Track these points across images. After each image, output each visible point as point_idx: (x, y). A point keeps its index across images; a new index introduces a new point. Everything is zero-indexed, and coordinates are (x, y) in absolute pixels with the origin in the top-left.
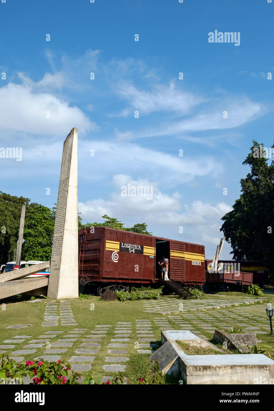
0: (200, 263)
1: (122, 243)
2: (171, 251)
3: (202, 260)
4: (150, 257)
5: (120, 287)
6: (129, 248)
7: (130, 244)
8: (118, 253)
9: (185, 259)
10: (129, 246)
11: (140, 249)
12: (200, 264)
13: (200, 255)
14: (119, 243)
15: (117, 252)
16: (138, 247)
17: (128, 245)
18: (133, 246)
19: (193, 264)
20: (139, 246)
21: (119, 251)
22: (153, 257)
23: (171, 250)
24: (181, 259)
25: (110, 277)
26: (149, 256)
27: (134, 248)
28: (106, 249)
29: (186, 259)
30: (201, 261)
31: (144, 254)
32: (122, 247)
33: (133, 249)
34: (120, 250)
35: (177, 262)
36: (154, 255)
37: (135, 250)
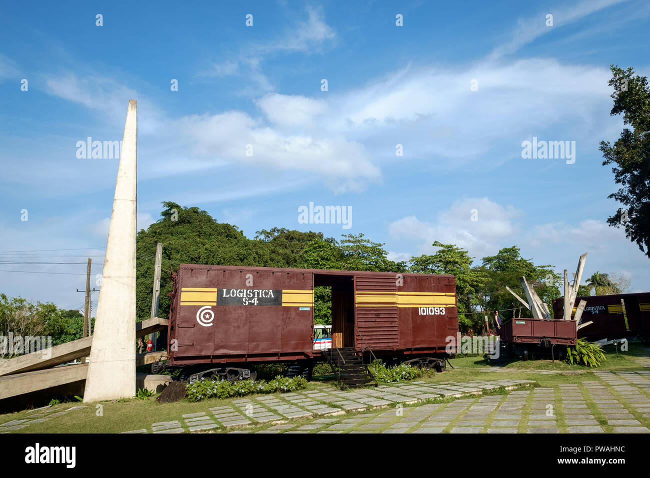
0: (441, 311)
1: (225, 290)
2: (357, 294)
3: (446, 304)
4: (300, 309)
5: (231, 372)
6: (243, 297)
7: (245, 290)
8: (213, 308)
9: (397, 305)
10: (241, 294)
11: (273, 297)
12: (443, 311)
13: (444, 294)
14: (216, 290)
15: (210, 307)
16: (266, 294)
17: (240, 292)
18: (254, 294)
19: (421, 313)
20: (271, 291)
21: (215, 304)
22: (308, 309)
23: (356, 292)
24: (385, 307)
25: (190, 355)
26: (298, 308)
27: (256, 296)
28: (182, 304)
29: (400, 306)
30: (445, 306)
31: (283, 305)
32: (224, 296)
33: (253, 297)
34: (217, 302)
35: (376, 314)
36: (311, 305)
37: (259, 299)
